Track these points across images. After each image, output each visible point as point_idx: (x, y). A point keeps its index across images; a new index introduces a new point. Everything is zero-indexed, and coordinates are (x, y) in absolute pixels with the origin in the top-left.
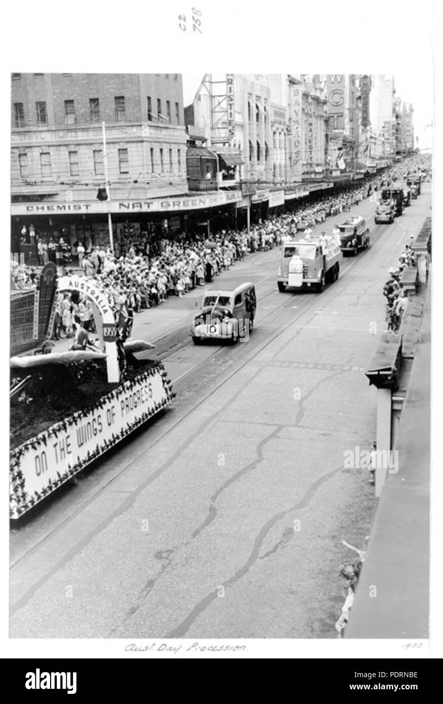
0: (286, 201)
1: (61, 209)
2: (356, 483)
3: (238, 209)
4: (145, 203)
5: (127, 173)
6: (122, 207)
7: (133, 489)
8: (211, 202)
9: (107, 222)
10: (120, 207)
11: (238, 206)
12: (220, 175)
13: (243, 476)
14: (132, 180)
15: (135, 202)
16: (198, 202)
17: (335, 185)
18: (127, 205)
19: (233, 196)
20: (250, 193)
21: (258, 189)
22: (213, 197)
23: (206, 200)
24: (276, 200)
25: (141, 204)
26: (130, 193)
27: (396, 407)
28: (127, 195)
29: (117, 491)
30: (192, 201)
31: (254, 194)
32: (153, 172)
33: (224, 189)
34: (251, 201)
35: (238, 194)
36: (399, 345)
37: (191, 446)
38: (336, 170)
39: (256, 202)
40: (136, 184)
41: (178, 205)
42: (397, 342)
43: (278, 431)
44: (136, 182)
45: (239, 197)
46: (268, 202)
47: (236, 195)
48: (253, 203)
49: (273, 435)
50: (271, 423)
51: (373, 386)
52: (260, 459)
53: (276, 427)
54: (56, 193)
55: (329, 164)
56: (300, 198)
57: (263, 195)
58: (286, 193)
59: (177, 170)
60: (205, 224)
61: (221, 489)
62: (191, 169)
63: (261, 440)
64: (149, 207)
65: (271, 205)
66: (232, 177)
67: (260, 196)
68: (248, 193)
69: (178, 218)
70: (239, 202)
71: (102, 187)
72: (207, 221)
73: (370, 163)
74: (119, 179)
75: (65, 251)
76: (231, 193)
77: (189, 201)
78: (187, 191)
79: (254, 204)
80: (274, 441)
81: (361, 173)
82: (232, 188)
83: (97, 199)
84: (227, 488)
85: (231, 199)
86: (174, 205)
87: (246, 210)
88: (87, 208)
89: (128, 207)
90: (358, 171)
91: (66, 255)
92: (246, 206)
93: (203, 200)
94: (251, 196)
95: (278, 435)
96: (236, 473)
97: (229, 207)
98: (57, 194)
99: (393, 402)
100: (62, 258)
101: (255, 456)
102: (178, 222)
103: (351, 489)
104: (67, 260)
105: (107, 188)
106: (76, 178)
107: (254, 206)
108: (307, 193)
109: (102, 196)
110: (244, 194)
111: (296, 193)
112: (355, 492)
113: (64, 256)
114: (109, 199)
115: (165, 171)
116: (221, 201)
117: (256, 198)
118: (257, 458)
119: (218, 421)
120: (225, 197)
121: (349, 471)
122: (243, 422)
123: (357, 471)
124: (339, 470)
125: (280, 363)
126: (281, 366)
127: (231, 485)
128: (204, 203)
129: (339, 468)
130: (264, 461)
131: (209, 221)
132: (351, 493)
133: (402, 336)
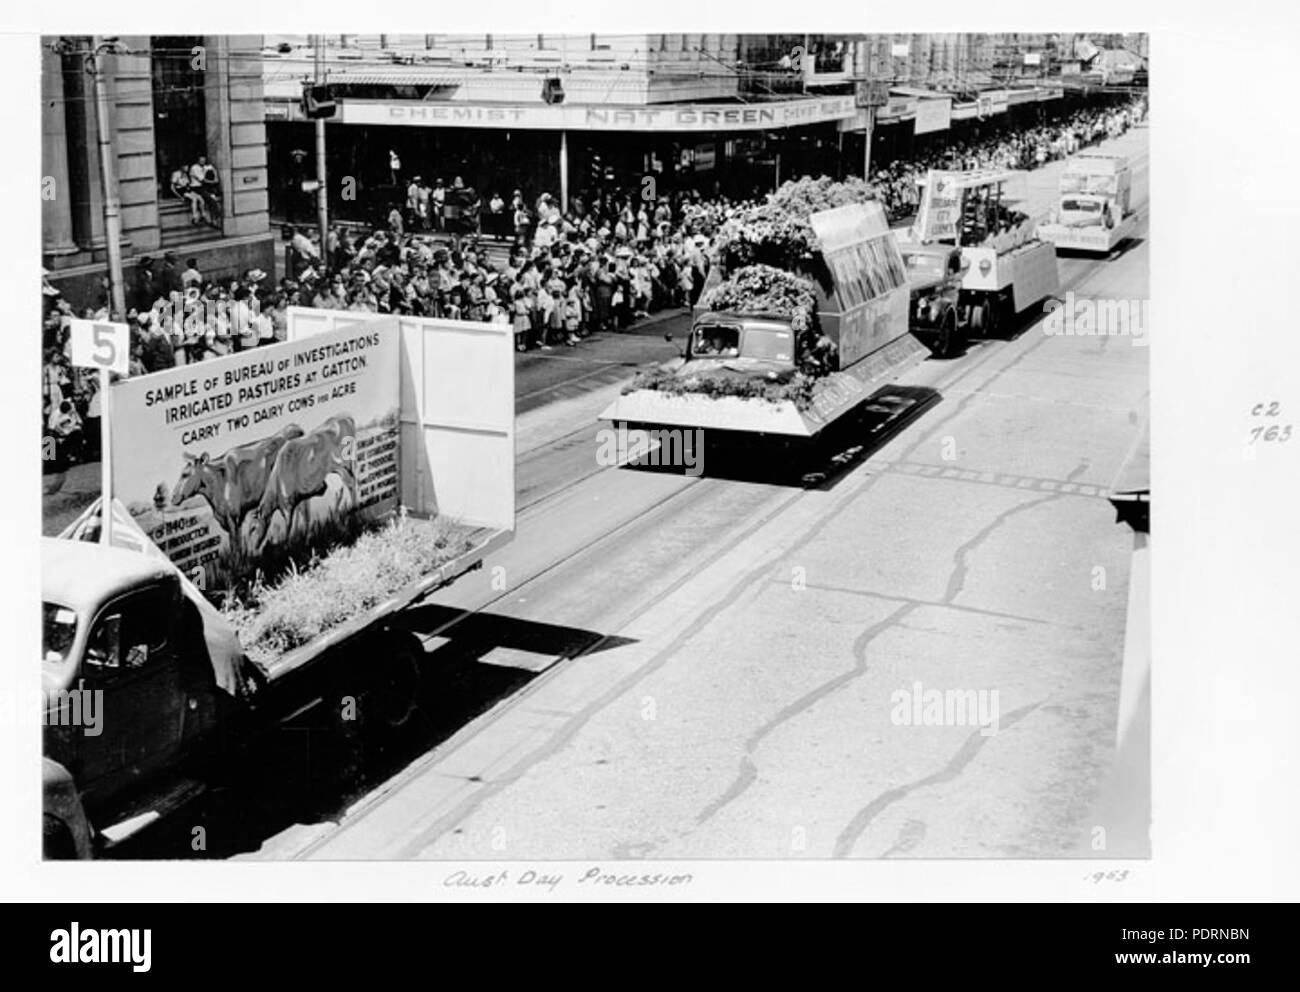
0: (953, 122)
1: (461, 116)
2: (1076, 736)
3: (845, 134)
4: (642, 113)
5: (608, 48)
6: (592, 118)
7: (575, 709)
8: (786, 117)
9: (560, 148)
10: (588, 119)
11: (845, 128)
12: (809, 62)
13: (820, 701)
14: (618, 64)
15: (620, 109)
16: (757, 116)
17: (1065, 93)
18: (603, 115)
19: (836, 107)
20: (875, 103)
21: (892, 94)
22: (791, 106)
23: (776, 111)
24: (932, 117)
25: (633, 115)
26: (610, 91)
28: (605, 94)
29: (539, 711)
30: (745, 112)
31: (884, 105)
32: (663, 49)
33: (817, 91)
34: (876, 119)
35: (847, 103)
37: (709, 628)
38: (1070, 61)
39: (886, 122)
40: (625, 72)
41: (715, 121)
43: (904, 612)
44: (626, 68)
45: (847, 110)
46: (912, 122)
47: (843, 106)
48: (879, 122)
49: (893, 621)
50: (891, 593)
52: (861, 670)
53: (900, 604)
54: (453, 83)
55: (1056, 49)
56: (987, 117)
57: (904, 108)
58: (956, 106)
59: (718, 47)
60: (772, 162)
61: (771, 725)
63: (865, 627)
64: (649, 121)
65: (919, 129)
66: (837, 66)
67: (895, 109)
68: (870, 103)
69: (712, 145)
70: (850, 119)
71: (553, 76)
72: (774, 158)
74: (590, 60)
75: (464, 204)
76: (830, 100)
77: (737, 112)
78: (733, 93)
79: (882, 126)
80: (891, 632)
82: (835, 90)
83: (541, 100)
84: (783, 725)
85: (831, 112)
86: (704, 120)
87: (864, 137)
88: (517, 117)
89: (605, 120)
90: (1120, 66)
91: (467, 211)
92: (865, 130)
93: (769, 111)
94: (876, 107)
95: (904, 621)
96: (803, 695)
97: (828, 129)
98: (456, 86)
100: (457, 217)
101: (851, 663)
102: (711, 155)
103: (1061, 750)
104: (466, 223)
105: (564, 78)
107: (879, 130)
108: (1003, 108)
109: (553, 92)
110: (861, 104)
111: (977, 107)
112: (1070, 756)
113: (461, 213)
114: (565, 102)
115: (691, 48)
116: (810, 114)
117: (886, 113)
118: (853, 666)
119: (771, 580)
120: (819, 107)
121: (1058, 709)
122: (827, 589)
123: (1079, 711)
124: (1035, 707)
125: (918, 468)
126: (918, 474)
127: (792, 720)
128: (770, 117)
129: (1035, 701)
130: (868, 675)
131: (778, 157)
132: (1060, 758)
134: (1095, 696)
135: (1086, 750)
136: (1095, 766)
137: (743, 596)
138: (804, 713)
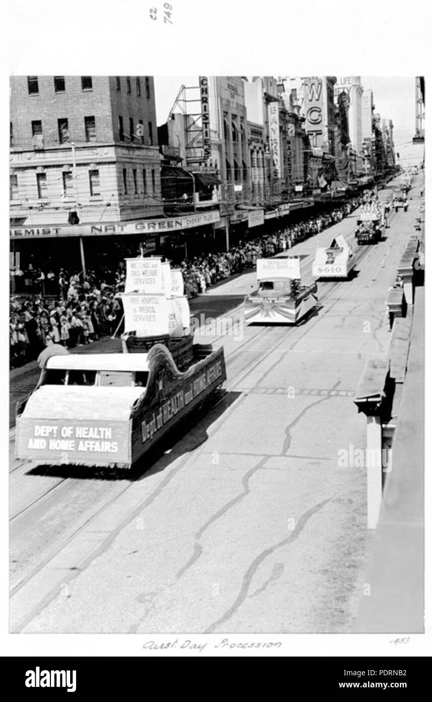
0: (266, 221)
1: (29, 233)
2: (348, 513)
3: (216, 230)
4: (119, 226)
5: (99, 194)
6: (94, 230)
7: (112, 528)
8: (188, 224)
9: (79, 248)
10: (92, 231)
11: (216, 227)
12: (196, 195)
13: (229, 510)
14: (105, 203)
15: (108, 224)
16: (174, 224)
17: (315, 204)
18: (99, 228)
19: (211, 217)
20: (228, 214)
21: (237, 209)
22: (190, 218)
23: (183, 221)
24: (255, 220)
25: (114, 227)
26: (102, 216)
27: (387, 435)
28: (99, 218)
29: (94, 532)
30: (168, 223)
31: (232, 214)
32: (126, 193)
33: (201, 209)
35: (216, 215)
36: (387, 370)
38: (316, 188)
39: (234, 223)
40: (108, 207)
41: (154, 227)
42: (385, 367)
43: (264, 461)
44: (109, 205)
45: (216, 218)
46: (247, 222)
47: (214, 216)
48: (231, 223)
49: (259, 466)
50: (257, 453)
51: (362, 413)
52: (247, 492)
53: (263, 457)
54: (23, 217)
55: (309, 182)
56: (280, 217)
57: (242, 216)
58: (266, 213)
59: (152, 192)
60: (183, 246)
61: (207, 525)
62: (166, 190)
63: (247, 471)
64: (122, 229)
65: (250, 225)
67: (238, 216)
68: (226, 214)
69: (154, 240)
70: (218, 222)
71: (73, 210)
72: (184, 244)
73: (351, 181)
74: (91, 201)
75: (34, 278)
76: (207, 213)
77: (164, 223)
78: (162, 213)
79: (233, 225)
80: (259, 472)
81: (343, 192)
82: (208, 209)
83: (68, 223)
84: (213, 524)
85: (209, 220)
86: (149, 228)
87: (224, 231)
88: (57, 232)
89: (100, 230)
90: (339, 189)
91: (37, 282)
92: (225, 227)
93: (179, 221)
94: (229, 216)
95: (264, 465)
96: (221, 507)
97: (207, 228)
98: (25, 218)
99: (383, 430)
100: (32, 285)
101: (241, 489)
102: (154, 244)
103: (342, 520)
104: (37, 287)
105: (78, 211)
106: (45, 201)
107: (232, 227)
108: (287, 212)
109: (74, 219)
110: (222, 215)
111: (276, 212)
112: (346, 523)
113: (34, 283)
114: (80, 223)
115: (139, 192)
116: (199, 221)
117: (234, 219)
118: (243, 491)
119: (201, 452)
120: (203, 218)
121: (339, 500)
123: (348, 500)
124: (328, 500)
125: (264, 390)
126: (265, 393)
127: (217, 521)
128: (180, 224)
129: (328, 498)
130: (251, 494)
131: (186, 243)
132: (342, 524)
133: (390, 360)
134: (355, 492)
135: (354, 519)
136: (358, 526)
137: (188, 462)
138: (221, 517)
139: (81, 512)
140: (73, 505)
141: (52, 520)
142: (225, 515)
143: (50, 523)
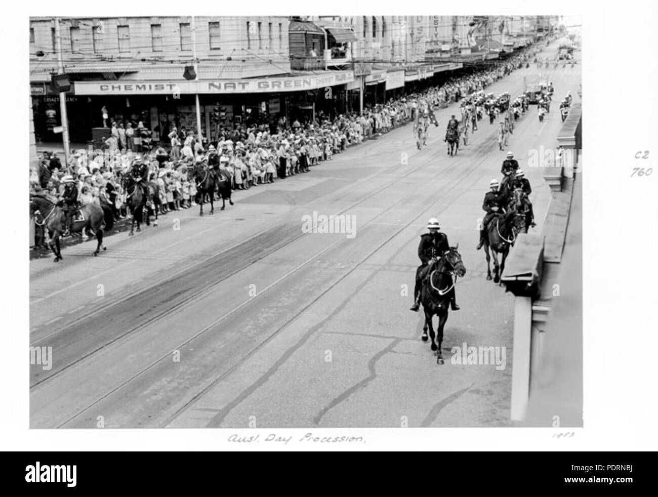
0: (406, 83)
1: (140, 88)
2: (487, 405)
3: (349, 91)
4: (239, 84)
5: (219, 49)
6: (212, 87)
7: (221, 407)
8: (317, 83)
9: (195, 104)
10: (210, 88)
11: (349, 88)
12: (328, 53)
13: (352, 395)
14: (225, 57)
15: (228, 82)
16: (302, 83)
17: (464, 65)
18: (218, 85)
19: (344, 77)
20: (364, 74)
21: (374, 69)
22: (320, 77)
23: (312, 80)
24: (394, 82)
25: (234, 84)
26: (221, 72)
27: (537, 318)
28: (218, 74)
29: (201, 410)
30: (295, 81)
31: (369, 75)
32: (249, 48)
33: (332, 68)
34: (365, 83)
35: (349, 75)
36: (541, 247)
37: (291, 359)
38: (466, 48)
39: (370, 84)
40: (229, 62)
41: (279, 86)
42: (538, 244)
43: (394, 344)
44: (229, 59)
45: (350, 78)
46: (384, 84)
47: (347, 76)
48: (367, 84)
49: (389, 349)
50: (386, 335)
51: (510, 293)
52: (373, 376)
53: (392, 340)
54: (135, 71)
55: (458, 42)
56: (423, 80)
57: (380, 76)
58: (407, 73)
59: (278, 47)
60: (310, 107)
61: (326, 409)
62: (294, 45)
63: (373, 354)
64: (244, 87)
65: (388, 87)
66: (343, 55)
67: (375, 77)
68: (361, 74)
69: (278, 100)
70: (351, 83)
71: (189, 65)
72: (312, 105)
73: (506, 42)
74: (210, 56)
75: (144, 136)
76: (340, 73)
77: (291, 81)
78: (289, 71)
79: (368, 86)
80: (388, 355)
81: (496, 53)
82: (342, 68)
83: (184, 78)
84: (333, 409)
85: (341, 80)
86: (273, 86)
87: (359, 93)
88: (171, 88)
89: (219, 88)
90: (492, 50)
91: (146, 140)
92: (359, 88)
93: (308, 80)
94: (364, 76)
95: (394, 349)
96: (344, 391)
97: (338, 89)
98: (136, 72)
99: (533, 312)
100: (141, 144)
101: (367, 373)
102: (278, 105)
103: (480, 413)
104: (146, 146)
105: (195, 66)
106: (159, 54)
107: (368, 89)
108: (431, 74)
109: (189, 74)
110: (356, 75)
111: (418, 74)
112: (485, 416)
113: (143, 142)
114: (197, 79)
115: (264, 47)
116: (330, 81)
117: (371, 80)
118: (369, 375)
119: (322, 332)
120: (334, 77)
121: (477, 391)
122: (353, 334)
123: (489, 392)
124: (465, 390)
125: (397, 267)
126: (397, 270)
127: (338, 406)
128: (309, 84)
129: (466, 388)
130: (377, 379)
131: (314, 104)
132: (480, 417)
133: (545, 237)
134: (496, 383)
135: (493, 412)
136: (498, 420)
137: (308, 341)
138: (344, 402)
139: (188, 388)
140: (179, 381)
141: (155, 394)
142: (348, 400)
143: (154, 398)
